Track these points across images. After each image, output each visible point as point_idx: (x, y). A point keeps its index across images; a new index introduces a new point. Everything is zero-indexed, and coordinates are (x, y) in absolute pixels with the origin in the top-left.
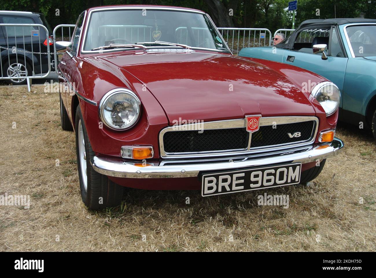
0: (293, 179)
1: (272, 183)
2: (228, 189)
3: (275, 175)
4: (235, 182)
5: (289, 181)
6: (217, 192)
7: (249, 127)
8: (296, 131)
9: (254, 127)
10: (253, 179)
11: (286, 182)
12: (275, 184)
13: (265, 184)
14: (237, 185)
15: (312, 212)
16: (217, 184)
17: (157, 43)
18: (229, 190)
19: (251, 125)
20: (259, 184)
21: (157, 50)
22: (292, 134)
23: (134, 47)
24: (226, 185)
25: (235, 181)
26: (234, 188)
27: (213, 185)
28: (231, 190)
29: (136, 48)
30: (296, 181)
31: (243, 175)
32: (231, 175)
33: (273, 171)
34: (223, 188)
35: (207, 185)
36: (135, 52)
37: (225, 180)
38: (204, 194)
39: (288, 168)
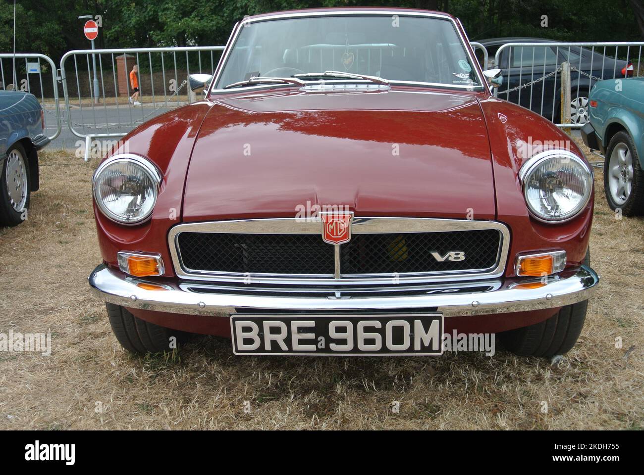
0: (427, 344)
1: (378, 346)
2: (284, 347)
3: (382, 331)
4: (296, 337)
5: (417, 347)
6: (262, 348)
7: (327, 234)
8: (453, 249)
9: (339, 234)
10: (333, 334)
11: (411, 349)
12: (384, 349)
13: (361, 346)
14: (302, 342)
15: (498, 417)
16: (261, 335)
17: (328, 74)
18: (287, 349)
19: (332, 230)
20: (350, 346)
21: (331, 86)
22: (442, 254)
23: (286, 82)
24: (280, 338)
25: (295, 333)
26: (296, 346)
27: (254, 335)
28: (291, 350)
29: (290, 83)
30: (434, 349)
31: (312, 324)
32: (288, 322)
33: (378, 325)
34: (274, 343)
35: (241, 335)
36: (289, 90)
37: (275, 330)
38: (237, 351)
39: (411, 321)
